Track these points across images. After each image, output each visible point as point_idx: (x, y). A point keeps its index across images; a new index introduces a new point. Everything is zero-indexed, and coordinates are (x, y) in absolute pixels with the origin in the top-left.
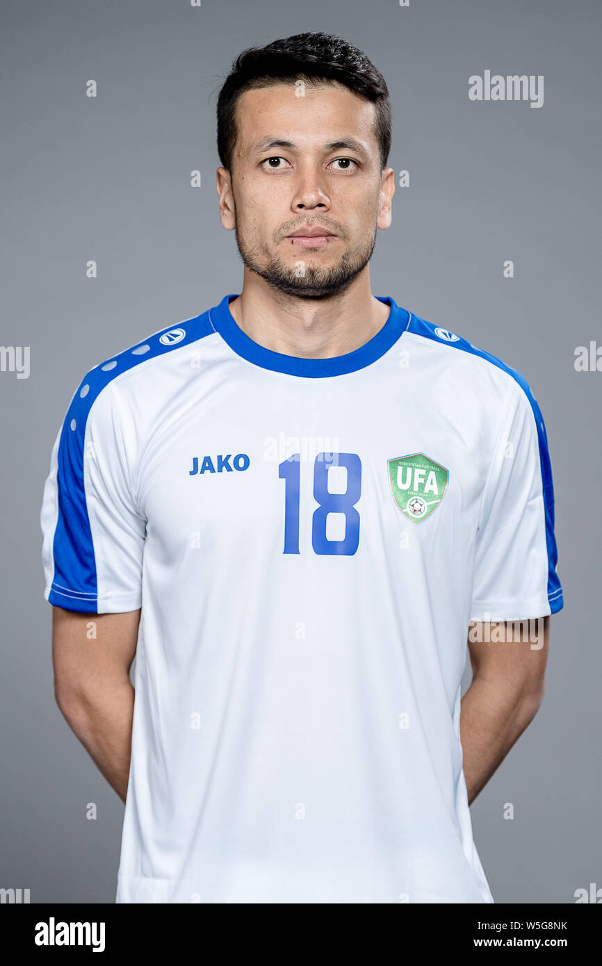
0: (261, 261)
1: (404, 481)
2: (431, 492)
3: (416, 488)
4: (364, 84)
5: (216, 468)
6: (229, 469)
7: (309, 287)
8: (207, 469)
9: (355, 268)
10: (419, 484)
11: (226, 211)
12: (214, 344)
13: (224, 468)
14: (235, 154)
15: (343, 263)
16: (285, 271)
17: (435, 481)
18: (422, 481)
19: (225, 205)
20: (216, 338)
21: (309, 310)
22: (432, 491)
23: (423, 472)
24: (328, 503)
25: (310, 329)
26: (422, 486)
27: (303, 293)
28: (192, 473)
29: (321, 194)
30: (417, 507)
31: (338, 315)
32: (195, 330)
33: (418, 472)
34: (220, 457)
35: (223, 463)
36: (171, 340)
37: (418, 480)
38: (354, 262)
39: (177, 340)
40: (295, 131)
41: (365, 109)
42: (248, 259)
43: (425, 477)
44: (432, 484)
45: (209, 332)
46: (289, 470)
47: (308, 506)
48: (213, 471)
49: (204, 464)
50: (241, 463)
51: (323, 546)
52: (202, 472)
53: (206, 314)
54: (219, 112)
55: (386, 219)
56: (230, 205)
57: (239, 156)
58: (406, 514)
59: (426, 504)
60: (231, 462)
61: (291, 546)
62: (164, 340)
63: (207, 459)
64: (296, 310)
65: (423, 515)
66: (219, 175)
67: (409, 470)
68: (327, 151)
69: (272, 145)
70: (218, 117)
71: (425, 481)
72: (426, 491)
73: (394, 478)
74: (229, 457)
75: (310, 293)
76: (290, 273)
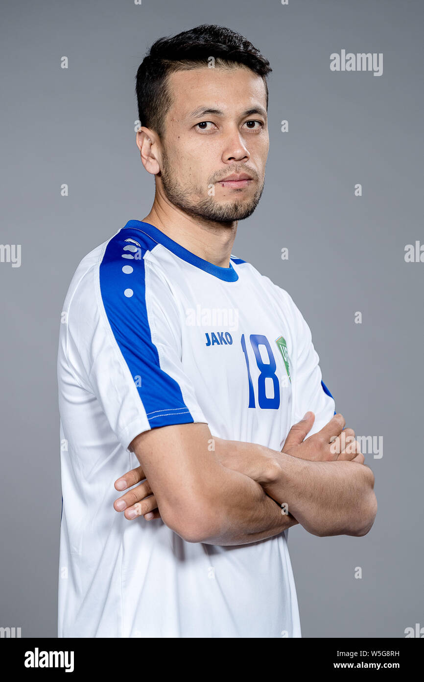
1: (285, 356)
8: (215, 341)
13: (223, 342)
14: (168, 118)
16: (216, 207)
19: (151, 156)
28: (207, 344)
34: (219, 334)
35: (221, 338)
40: (222, 102)
48: (218, 343)
49: (213, 338)
50: (229, 339)
52: (213, 344)
57: (173, 120)
58: (290, 379)
60: (224, 337)
63: (213, 334)
68: (243, 116)
69: (205, 112)
74: (222, 334)
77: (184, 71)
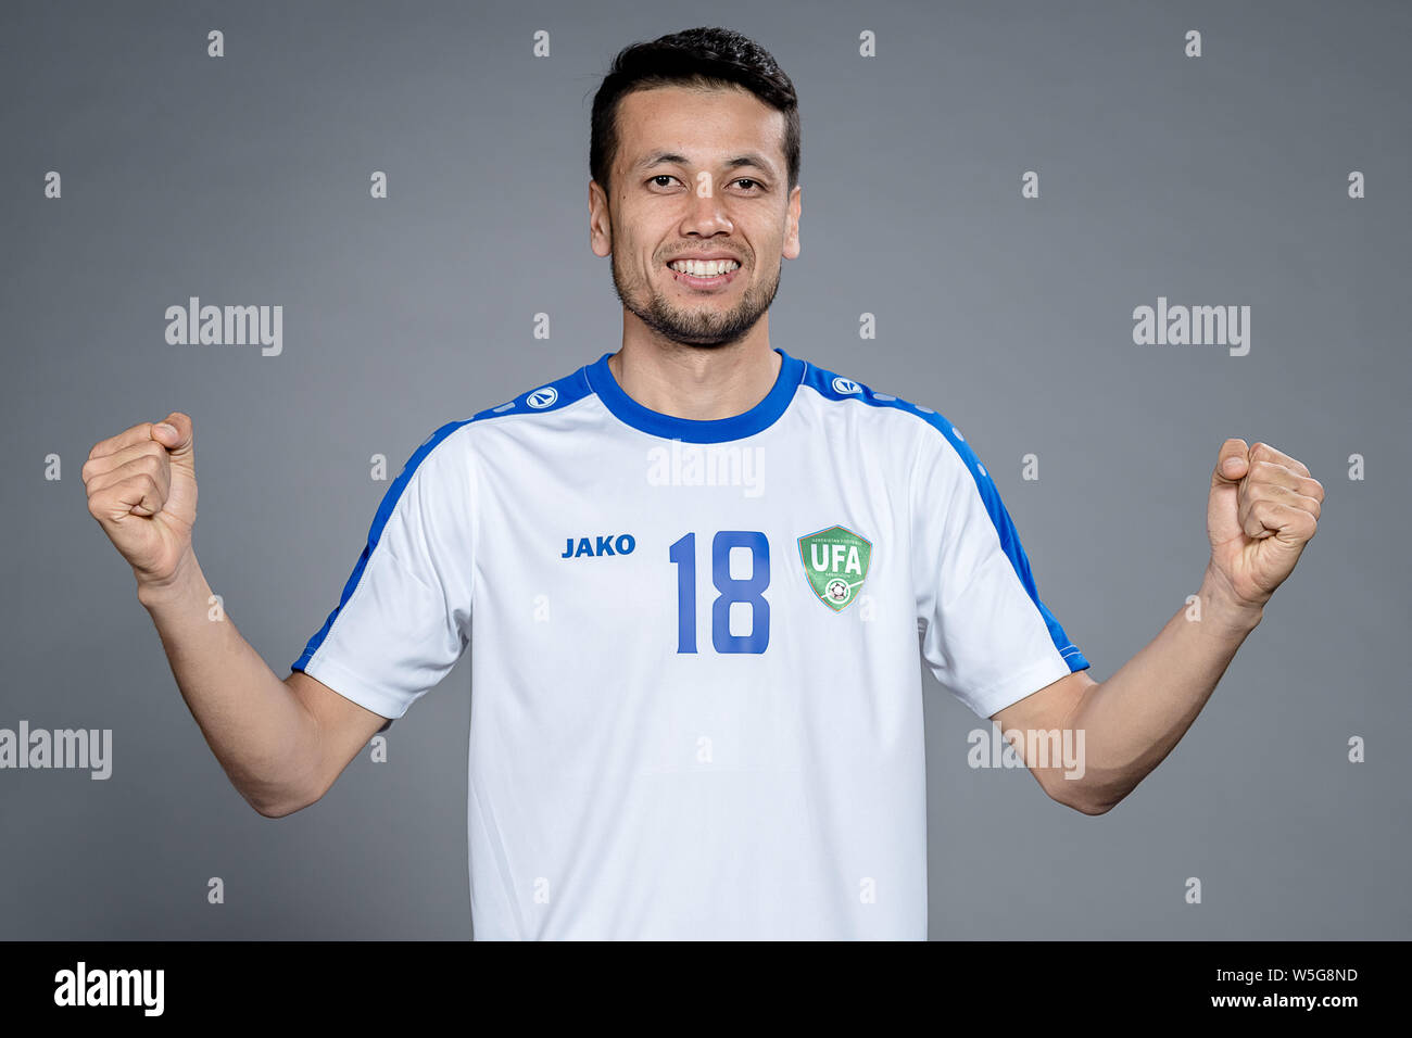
0: (641, 299)
1: (820, 562)
2: (853, 571)
3: (835, 568)
4: (772, 88)
5: (595, 553)
6: (611, 553)
7: (700, 336)
8: (584, 551)
9: (756, 308)
10: (839, 562)
11: (598, 234)
12: (591, 407)
13: (605, 551)
14: (614, 170)
15: (745, 303)
16: (670, 312)
17: (857, 559)
18: (842, 558)
19: (598, 226)
20: (593, 400)
21: (700, 360)
22: (855, 571)
23: (842, 548)
24: (731, 591)
25: (701, 382)
26: (842, 565)
27: (692, 340)
28: (564, 556)
29: (720, 220)
30: (838, 590)
31: (735, 365)
32: (570, 391)
33: (836, 548)
34: (600, 539)
35: (603, 546)
36: (540, 402)
37: (837, 559)
38: (756, 301)
39: (548, 402)
40: (690, 144)
41: (772, 121)
42: (626, 295)
43: (845, 554)
44: (854, 562)
45: (586, 393)
46: (683, 552)
47: (707, 594)
48: (591, 554)
49: (581, 546)
50: (625, 545)
51: (727, 643)
52: (578, 555)
53: (581, 370)
54: (593, 119)
55: (794, 248)
56: (604, 227)
57: (619, 172)
58: (826, 601)
59: (848, 587)
60: (613, 544)
61: (687, 644)
62: (532, 402)
63: (585, 541)
64: (684, 358)
65: (847, 599)
66: (592, 190)
67: (826, 547)
68: (726, 168)
69: (660, 160)
70: (593, 125)
71: (846, 559)
72: (848, 571)
73: (807, 560)
74: (610, 538)
75: (702, 341)
76: (676, 315)
77: (641, 92)
